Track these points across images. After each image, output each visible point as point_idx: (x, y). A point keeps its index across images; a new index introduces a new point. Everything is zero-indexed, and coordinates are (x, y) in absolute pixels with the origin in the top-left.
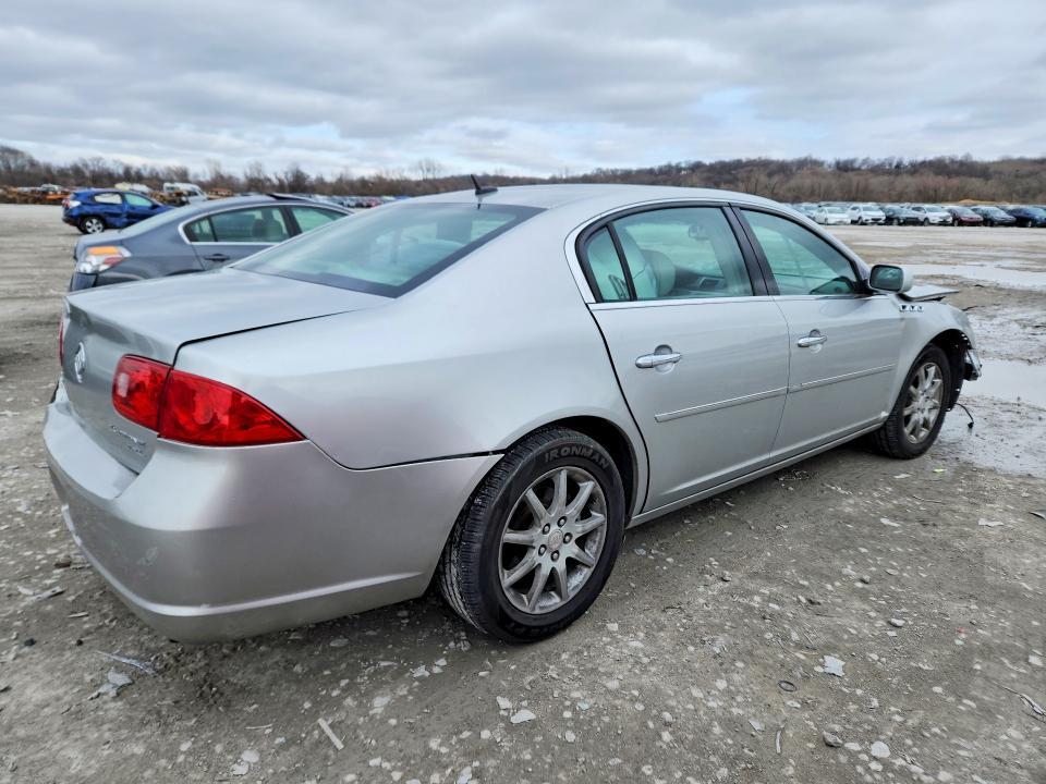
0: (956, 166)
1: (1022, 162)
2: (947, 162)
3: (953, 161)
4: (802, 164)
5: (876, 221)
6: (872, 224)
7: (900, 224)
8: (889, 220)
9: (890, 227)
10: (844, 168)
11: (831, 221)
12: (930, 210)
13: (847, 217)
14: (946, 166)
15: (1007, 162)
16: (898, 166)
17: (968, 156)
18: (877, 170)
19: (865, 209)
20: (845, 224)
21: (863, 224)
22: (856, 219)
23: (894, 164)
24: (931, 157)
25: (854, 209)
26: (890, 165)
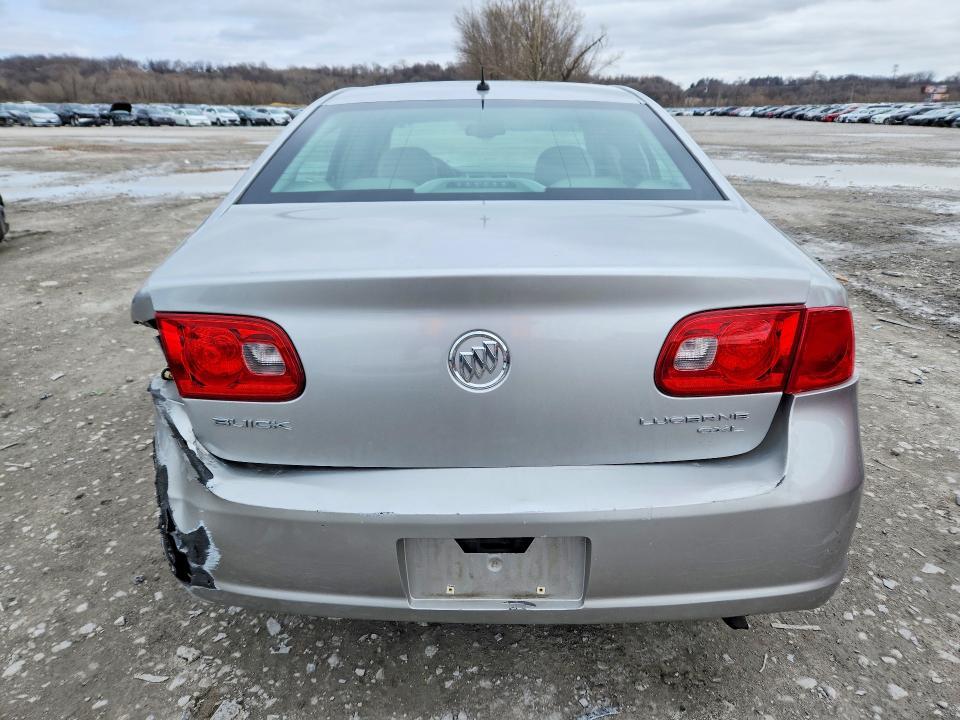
0: (257, 73)
1: (305, 71)
2: (249, 68)
3: (253, 68)
4: (115, 63)
5: (233, 123)
6: (230, 125)
7: (253, 125)
8: (244, 121)
9: (245, 128)
10: (159, 69)
11: (192, 123)
12: (273, 112)
13: (206, 118)
14: (248, 72)
15: (295, 70)
16: (209, 70)
17: (263, 64)
18: (190, 73)
19: (220, 111)
20: (206, 125)
21: (222, 125)
22: (214, 120)
23: (205, 68)
24: (234, 63)
25: (210, 110)
26: (202, 68)
